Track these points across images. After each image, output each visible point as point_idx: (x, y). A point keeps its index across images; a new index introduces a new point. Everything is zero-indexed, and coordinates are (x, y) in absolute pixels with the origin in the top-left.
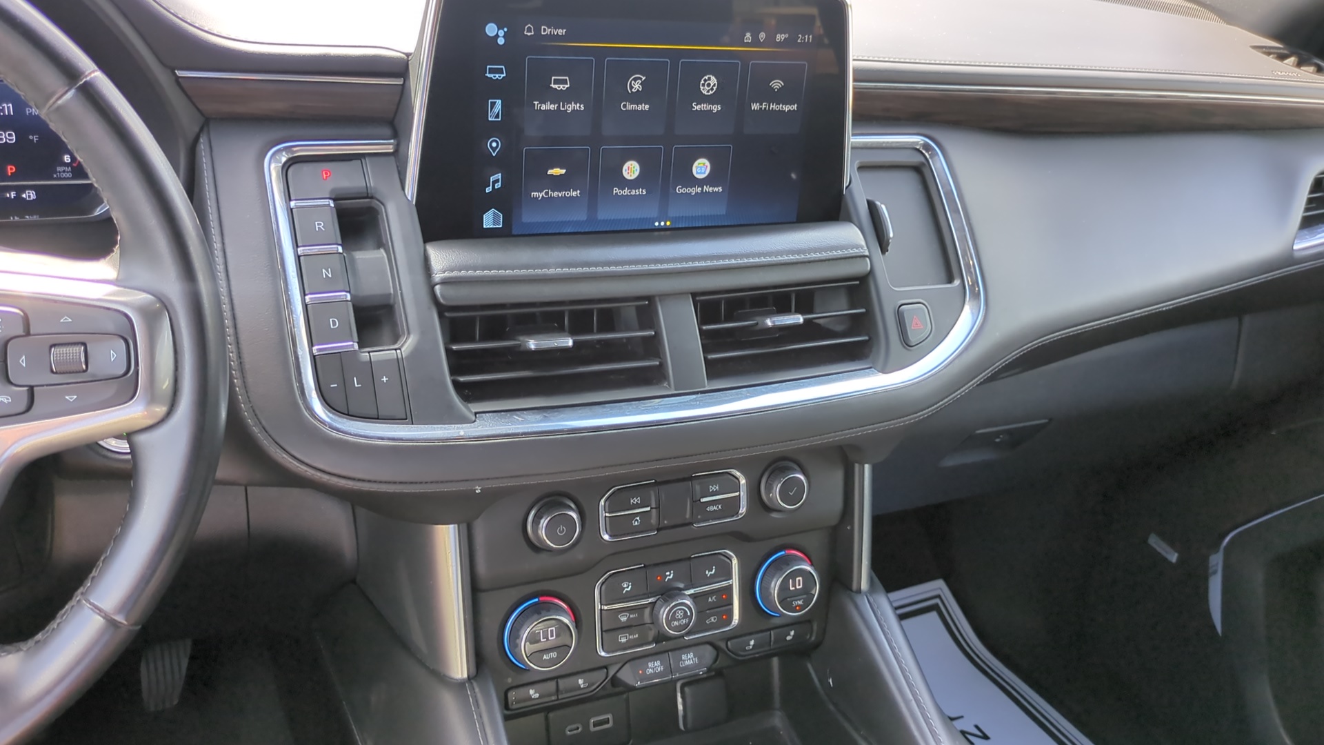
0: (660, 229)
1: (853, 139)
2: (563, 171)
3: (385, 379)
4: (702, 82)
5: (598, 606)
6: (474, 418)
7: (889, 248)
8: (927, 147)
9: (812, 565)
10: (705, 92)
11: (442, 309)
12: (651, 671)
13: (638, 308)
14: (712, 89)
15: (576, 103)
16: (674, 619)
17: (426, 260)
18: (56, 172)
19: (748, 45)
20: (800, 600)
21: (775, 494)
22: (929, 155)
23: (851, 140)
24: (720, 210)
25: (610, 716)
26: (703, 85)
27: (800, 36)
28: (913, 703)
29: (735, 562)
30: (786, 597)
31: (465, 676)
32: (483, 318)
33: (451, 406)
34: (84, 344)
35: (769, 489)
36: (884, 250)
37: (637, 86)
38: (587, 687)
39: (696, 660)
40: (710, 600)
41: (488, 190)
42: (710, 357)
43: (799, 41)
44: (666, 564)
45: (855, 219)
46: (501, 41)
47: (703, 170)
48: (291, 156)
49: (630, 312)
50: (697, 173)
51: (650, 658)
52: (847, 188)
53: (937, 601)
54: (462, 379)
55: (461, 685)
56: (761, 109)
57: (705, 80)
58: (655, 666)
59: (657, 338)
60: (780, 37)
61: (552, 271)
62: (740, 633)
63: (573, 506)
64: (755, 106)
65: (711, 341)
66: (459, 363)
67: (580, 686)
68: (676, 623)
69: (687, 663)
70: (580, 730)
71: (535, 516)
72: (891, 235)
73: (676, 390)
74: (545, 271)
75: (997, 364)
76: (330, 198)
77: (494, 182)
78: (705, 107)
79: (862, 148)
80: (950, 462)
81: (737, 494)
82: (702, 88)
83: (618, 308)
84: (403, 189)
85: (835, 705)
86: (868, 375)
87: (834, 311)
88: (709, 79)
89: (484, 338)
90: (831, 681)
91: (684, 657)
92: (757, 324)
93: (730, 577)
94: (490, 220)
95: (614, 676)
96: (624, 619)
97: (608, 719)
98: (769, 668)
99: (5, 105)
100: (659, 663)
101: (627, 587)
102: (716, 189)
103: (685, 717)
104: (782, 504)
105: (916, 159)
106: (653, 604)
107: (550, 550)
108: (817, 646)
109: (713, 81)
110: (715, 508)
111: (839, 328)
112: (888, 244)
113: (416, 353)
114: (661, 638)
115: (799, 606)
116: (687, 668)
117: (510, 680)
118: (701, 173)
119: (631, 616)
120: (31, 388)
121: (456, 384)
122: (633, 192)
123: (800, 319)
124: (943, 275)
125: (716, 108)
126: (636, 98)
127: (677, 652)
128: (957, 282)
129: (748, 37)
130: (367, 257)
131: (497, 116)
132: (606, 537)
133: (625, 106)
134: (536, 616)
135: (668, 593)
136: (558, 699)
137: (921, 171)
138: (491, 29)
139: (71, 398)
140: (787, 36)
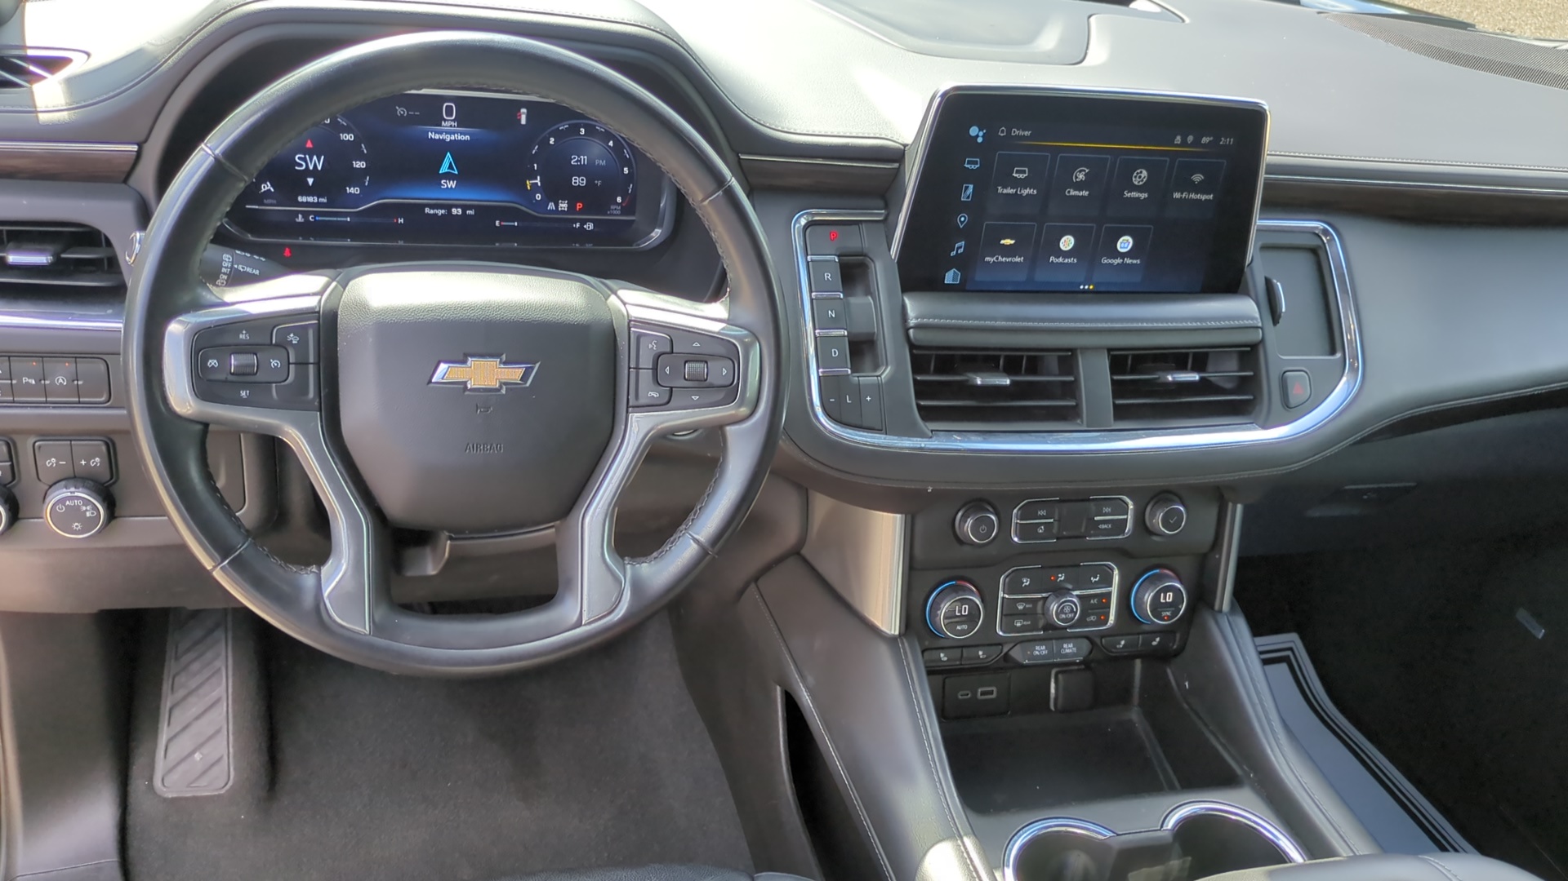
0: (1084, 292)
1: (1259, 222)
2: (1012, 242)
3: (869, 399)
4: (1135, 174)
5: (1001, 594)
6: (930, 434)
7: (1280, 321)
8: (1326, 232)
9: (1181, 583)
10: (1136, 183)
11: (912, 346)
12: (1037, 653)
13: (1060, 358)
14: (1142, 180)
15: (1030, 189)
16: (1062, 612)
17: (904, 307)
18: (609, 210)
19: (1177, 145)
20: (1168, 611)
21: (1157, 521)
22: (1327, 240)
23: (1258, 224)
24: (1137, 278)
25: (994, 689)
26: (1136, 177)
27: (1223, 139)
28: (1259, 708)
29: (1116, 572)
30: (1157, 606)
31: (897, 633)
32: (937, 356)
33: (915, 424)
34: (706, 362)
35: (1153, 515)
36: (1275, 321)
37: (1081, 177)
38: (986, 658)
39: (1075, 649)
40: (1092, 601)
41: (953, 254)
42: (1119, 402)
43: (1221, 143)
44: (1061, 567)
45: (1252, 293)
46: (980, 140)
47: (1126, 246)
48: (810, 219)
49: (1052, 361)
50: (1121, 248)
51: (1037, 643)
52: (1249, 265)
53: (1289, 653)
54: (922, 403)
55: (892, 641)
56: (1181, 197)
57: (1138, 173)
58: (1040, 650)
59: (1076, 382)
60: (1205, 140)
61: (998, 324)
62: (1113, 633)
63: (991, 509)
64: (1177, 195)
65: (1119, 389)
66: (922, 390)
67: (979, 656)
68: (1063, 616)
69: (1068, 651)
70: (969, 696)
71: (962, 516)
72: (1284, 310)
73: (1088, 426)
74: (993, 323)
75: (1368, 430)
76: (835, 255)
77: (958, 248)
78: (1135, 194)
79: (1266, 231)
80: (1316, 513)
81: (1125, 517)
82: (1134, 179)
83: (1042, 357)
84: (890, 250)
85: (1188, 704)
86: (1250, 429)
87: (1225, 371)
88: (1141, 172)
89: (938, 371)
90: (1187, 684)
91: (1065, 646)
92: (1159, 378)
93: (1110, 585)
94: (950, 277)
95: (1006, 654)
96: (1021, 607)
97: (993, 691)
98: (1132, 667)
99: (582, 157)
100: (1044, 647)
101: (1026, 582)
102: (1135, 262)
103: (1056, 699)
104: (1163, 529)
105: (1313, 242)
106: (1045, 599)
107: (973, 544)
108: (1177, 654)
109: (1145, 173)
110: (1106, 526)
111: (1228, 386)
112: (1280, 317)
113: (892, 380)
114: (1050, 627)
115: (1168, 616)
116: (1066, 655)
117: (927, 643)
118: (1124, 248)
119: (1027, 606)
120: (672, 388)
121: (919, 406)
122: (1066, 261)
123: (1195, 377)
124: (1327, 347)
125: (1144, 196)
126: (1079, 186)
127: (1060, 641)
128: (1339, 355)
129: (1178, 140)
130: (859, 301)
131: (968, 197)
132: (1016, 539)
133: (1069, 192)
134: (954, 595)
135: (1059, 591)
136: (961, 664)
137: (1316, 253)
138: (974, 131)
139: (695, 398)
140: (1212, 138)
